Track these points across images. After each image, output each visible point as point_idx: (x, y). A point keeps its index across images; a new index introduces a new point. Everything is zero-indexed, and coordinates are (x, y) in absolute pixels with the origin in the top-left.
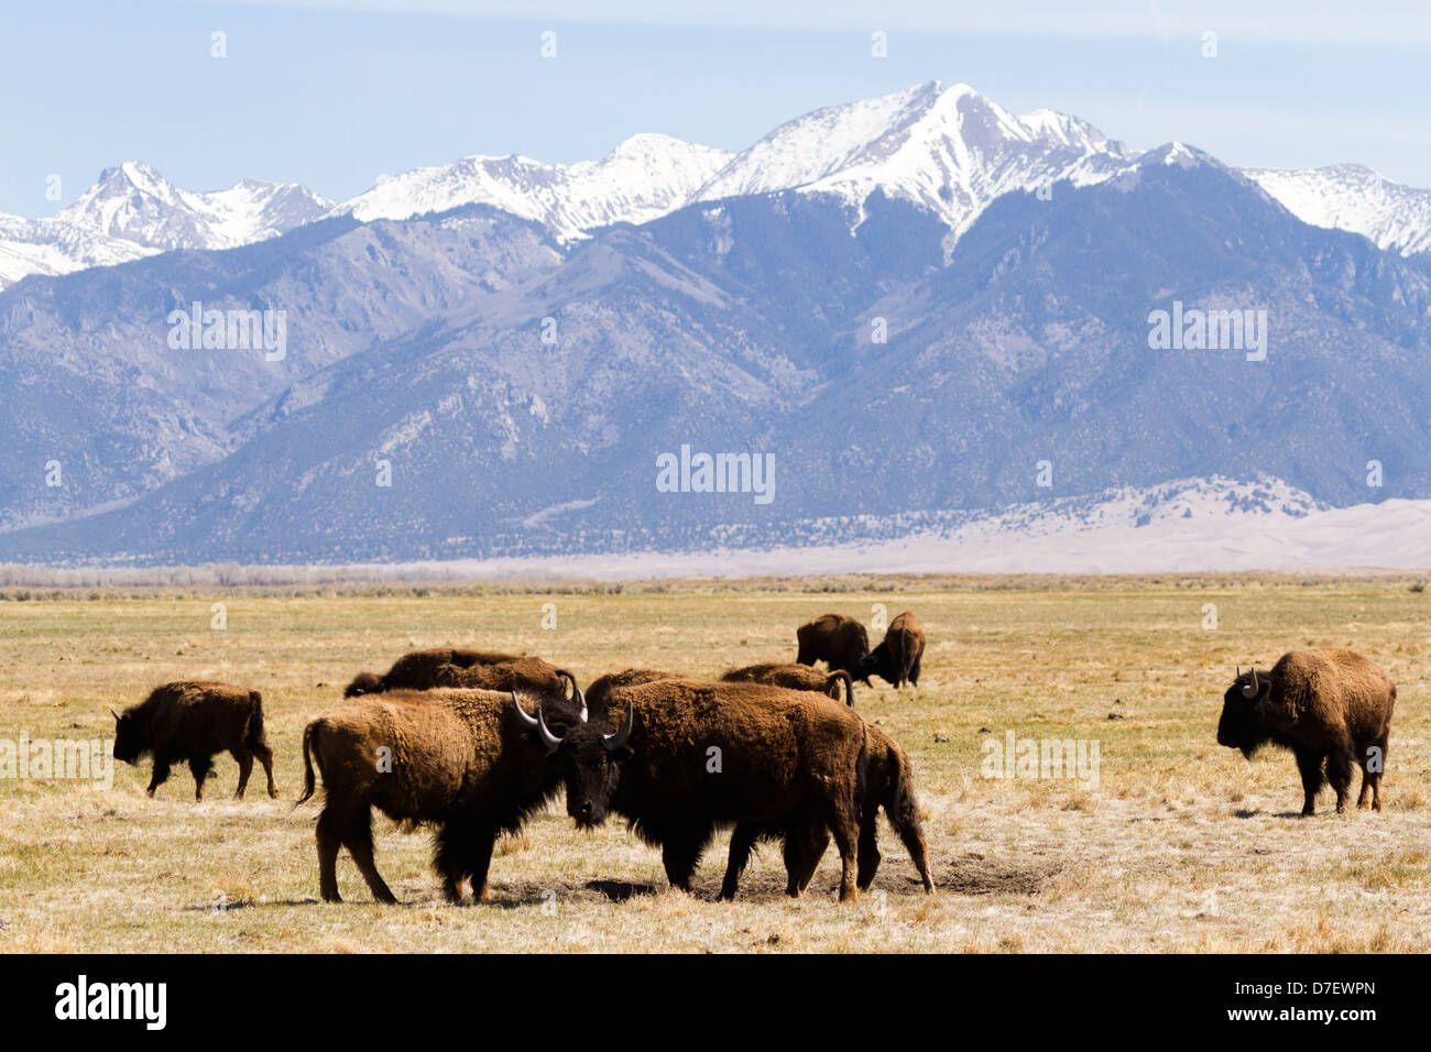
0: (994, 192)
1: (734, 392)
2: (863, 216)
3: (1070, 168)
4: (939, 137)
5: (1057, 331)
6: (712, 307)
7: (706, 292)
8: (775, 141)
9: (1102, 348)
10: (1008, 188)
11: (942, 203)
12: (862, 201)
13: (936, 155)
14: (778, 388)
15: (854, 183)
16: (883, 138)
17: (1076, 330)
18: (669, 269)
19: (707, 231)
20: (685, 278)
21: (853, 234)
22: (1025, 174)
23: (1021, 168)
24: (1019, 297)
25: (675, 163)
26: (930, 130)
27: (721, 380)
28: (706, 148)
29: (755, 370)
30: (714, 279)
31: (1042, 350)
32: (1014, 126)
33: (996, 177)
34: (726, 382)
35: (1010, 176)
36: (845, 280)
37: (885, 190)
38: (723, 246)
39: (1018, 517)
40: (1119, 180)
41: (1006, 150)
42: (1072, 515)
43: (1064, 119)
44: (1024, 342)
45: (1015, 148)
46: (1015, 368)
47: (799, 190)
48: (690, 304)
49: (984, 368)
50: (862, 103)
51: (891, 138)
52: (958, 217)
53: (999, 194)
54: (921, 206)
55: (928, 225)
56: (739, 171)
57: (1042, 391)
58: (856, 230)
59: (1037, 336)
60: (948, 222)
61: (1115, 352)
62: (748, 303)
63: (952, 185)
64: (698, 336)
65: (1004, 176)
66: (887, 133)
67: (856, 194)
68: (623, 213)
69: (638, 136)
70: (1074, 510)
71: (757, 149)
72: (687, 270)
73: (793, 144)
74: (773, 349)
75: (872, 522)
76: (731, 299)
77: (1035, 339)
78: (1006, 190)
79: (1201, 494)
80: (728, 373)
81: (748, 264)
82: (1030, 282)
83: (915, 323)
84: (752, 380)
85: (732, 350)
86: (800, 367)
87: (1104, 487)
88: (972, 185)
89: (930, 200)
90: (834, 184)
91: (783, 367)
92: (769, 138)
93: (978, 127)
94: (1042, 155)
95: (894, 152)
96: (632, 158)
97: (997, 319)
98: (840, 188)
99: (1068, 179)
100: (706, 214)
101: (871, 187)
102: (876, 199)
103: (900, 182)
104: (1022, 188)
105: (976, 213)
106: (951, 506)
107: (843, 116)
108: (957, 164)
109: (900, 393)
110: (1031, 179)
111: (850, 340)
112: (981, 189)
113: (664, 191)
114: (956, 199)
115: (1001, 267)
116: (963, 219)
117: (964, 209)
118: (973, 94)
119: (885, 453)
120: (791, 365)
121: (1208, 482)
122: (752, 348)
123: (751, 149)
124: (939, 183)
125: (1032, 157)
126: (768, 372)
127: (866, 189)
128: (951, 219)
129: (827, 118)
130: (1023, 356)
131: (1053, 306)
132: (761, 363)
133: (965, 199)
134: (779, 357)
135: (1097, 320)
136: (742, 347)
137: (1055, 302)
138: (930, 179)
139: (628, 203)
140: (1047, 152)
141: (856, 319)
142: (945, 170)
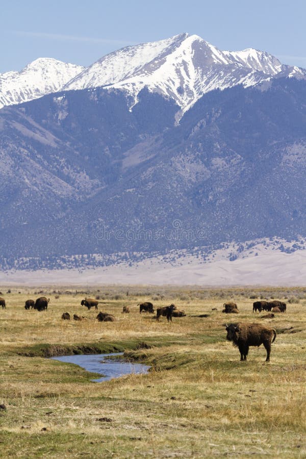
0: (204, 91)
1: (54, 190)
2: (136, 101)
3: (244, 79)
4: (181, 62)
5: (218, 162)
6: (49, 147)
7: (49, 139)
8: (103, 63)
9: (236, 171)
10: (212, 88)
11: (178, 96)
12: (136, 94)
13: (178, 71)
14: (78, 189)
15: (134, 84)
16: (152, 62)
17: (228, 161)
18: (30, 127)
19: (54, 108)
20: (38, 132)
21: (131, 111)
22: (221, 82)
23: (220, 78)
24: (200, 144)
25: (58, 73)
26: (177, 58)
27: (48, 184)
28: (74, 65)
29: (68, 179)
30: (55, 133)
31: (208, 171)
32: (221, 57)
33: (207, 83)
34: (51, 186)
35: (214, 82)
36: (122, 134)
37: (149, 88)
38: (62, 116)
39: (172, 256)
40: (260, 85)
41: (213, 69)
42: (200, 256)
43: (260, 54)
44: (200, 167)
45: (219, 68)
46: (194, 181)
47: (105, 88)
48: (38, 146)
49: (177, 180)
50: (149, 44)
51: (156, 62)
52: (186, 103)
53: (207, 92)
54: (167, 97)
55: (169, 106)
56: (83, 78)
57: (203, 192)
58: (132, 109)
59: (207, 164)
60: (180, 105)
61: (242, 173)
62: (71, 145)
63: (184, 86)
64: (40, 162)
65: (211, 82)
66: (155, 59)
67: (134, 89)
68: (28, 98)
69: (40, 59)
70: (202, 253)
71: (94, 67)
72: (41, 128)
73: (112, 64)
74: (79, 169)
75: (98, 257)
76: (61, 143)
77: (206, 166)
78: (210, 89)
79: (265, 247)
80: (52, 180)
81: (73, 125)
82: (207, 136)
83: (152, 156)
84: (65, 184)
85: (57, 168)
86: (92, 178)
87: (221, 241)
88: (195, 87)
89: (173, 94)
90: (123, 85)
91: (83, 178)
92: (100, 61)
93: (201, 56)
94: (231, 72)
95: (157, 69)
96: (36, 70)
97: (187, 155)
98: (126, 87)
99: (242, 84)
100: (55, 99)
101: (142, 86)
102: (144, 92)
103: (157, 84)
104: (218, 88)
105: (195, 101)
106: (142, 250)
107: (138, 50)
108: (188, 76)
109: (129, 192)
110: (224, 84)
111: (120, 164)
112: (199, 89)
113: (50, 87)
114: (185, 93)
115: (196, 128)
116: (188, 104)
117: (189, 99)
118: (201, 40)
119: (115, 223)
120: (87, 177)
121: (271, 240)
122: (68, 168)
123: (91, 67)
124: (178, 85)
125: (226, 73)
126: (74, 180)
127: (139, 87)
128: (182, 103)
129: (130, 51)
130: (199, 174)
131: (217, 149)
132: (71, 175)
133: (190, 93)
134: (81, 172)
135: (239, 156)
136: (63, 167)
137: (219, 147)
138: (173, 83)
139: (31, 93)
140: (233, 70)
141: (124, 154)
142: (182, 78)
